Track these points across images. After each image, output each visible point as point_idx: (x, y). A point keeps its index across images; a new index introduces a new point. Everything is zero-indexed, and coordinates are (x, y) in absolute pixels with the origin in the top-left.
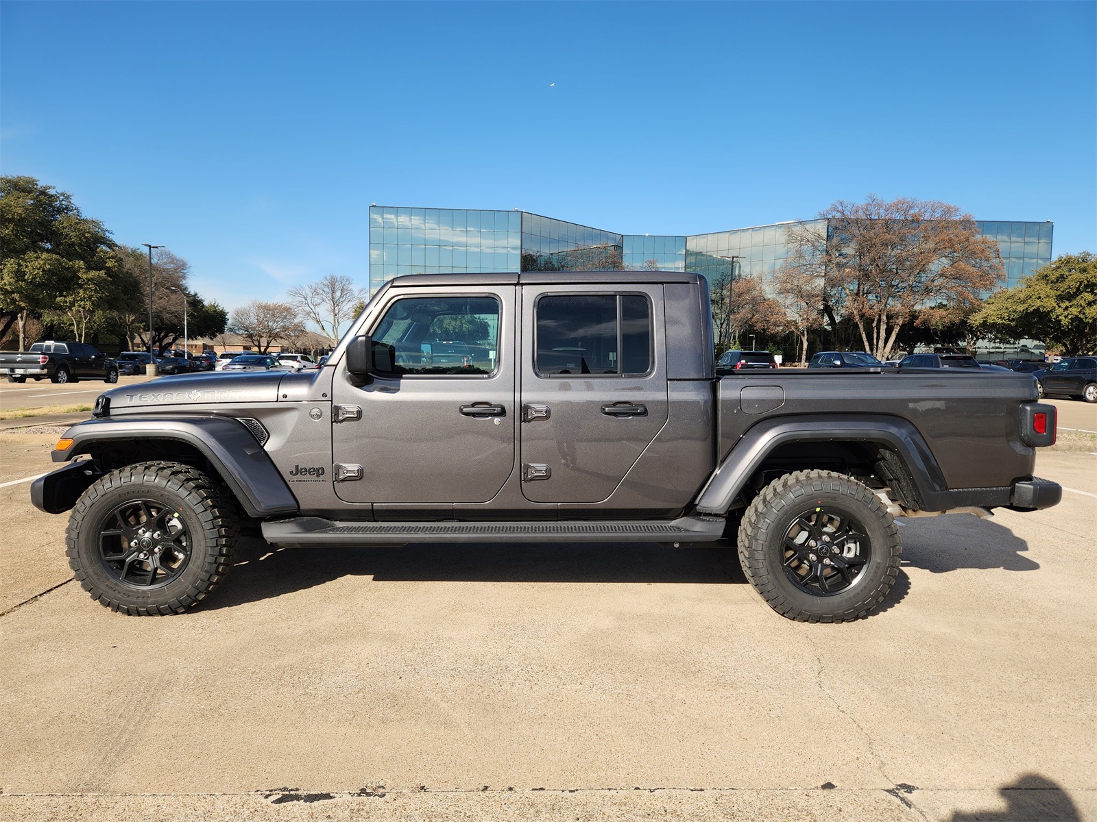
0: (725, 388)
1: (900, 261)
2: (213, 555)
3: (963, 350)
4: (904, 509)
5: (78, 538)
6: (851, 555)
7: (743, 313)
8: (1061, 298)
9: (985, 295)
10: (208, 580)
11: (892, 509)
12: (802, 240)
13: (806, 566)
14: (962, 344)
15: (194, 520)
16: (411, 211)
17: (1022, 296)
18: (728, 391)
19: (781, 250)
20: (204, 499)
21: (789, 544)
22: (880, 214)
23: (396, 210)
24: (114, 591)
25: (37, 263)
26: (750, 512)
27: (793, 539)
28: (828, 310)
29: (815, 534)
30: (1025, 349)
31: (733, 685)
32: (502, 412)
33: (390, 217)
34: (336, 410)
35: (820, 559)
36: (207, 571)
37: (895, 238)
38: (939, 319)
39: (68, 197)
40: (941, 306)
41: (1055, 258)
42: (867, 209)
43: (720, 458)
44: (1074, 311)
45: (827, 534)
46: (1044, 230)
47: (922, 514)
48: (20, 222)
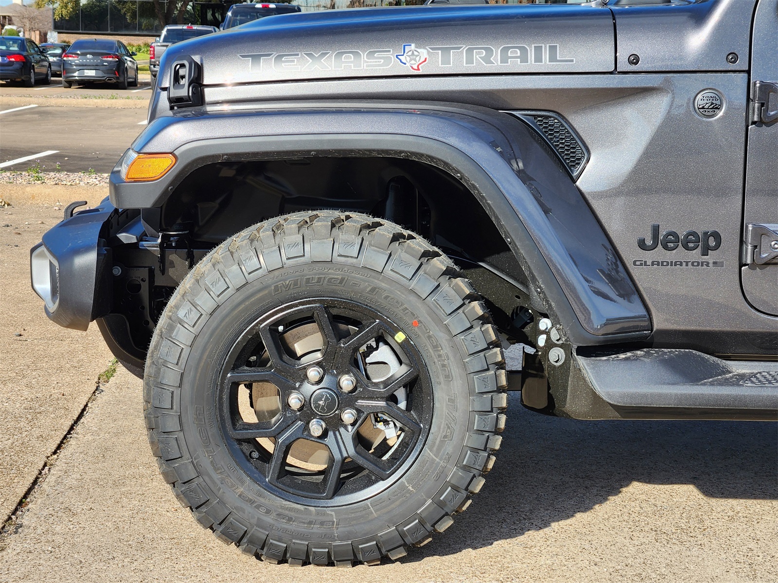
2: (480, 432)
5: (180, 386)
10: (466, 489)
15: (446, 350)
20: (465, 300)
24: (258, 507)
36: (466, 468)
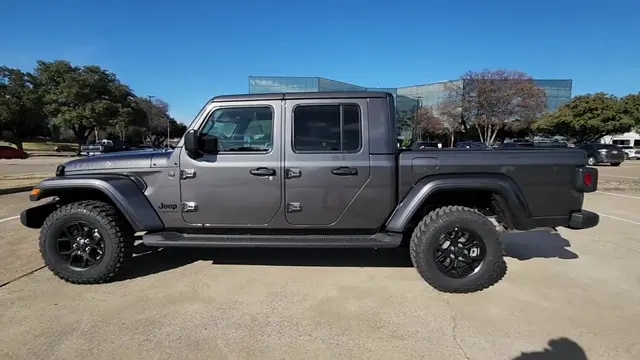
0: (403, 159)
1: (498, 100)
2: (117, 252)
3: (527, 141)
4: (506, 228)
5: (45, 243)
6: (475, 255)
7: (423, 124)
8: (575, 116)
9: (538, 115)
11: (499, 228)
12: (451, 90)
13: (448, 260)
14: (527, 138)
15: (106, 233)
16: (267, 78)
17: (557, 115)
18: (405, 160)
19: (441, 95)
20: (110, 222)
21: (439, 249)
22: (488, 77)
23: (261, 78)
25: (101, 105)
26: (417, 230)
27: (441, 245)
28: (463, 123)
29: (454, 243)
30: (557, 141)
31: (402, 338)
32: (274, 173)
33: (258, 82)
34: (182, 172)
35: (456, 257)
36: (113, 261)
37: (495, 88)
38: (516, 127)
39: (114, 75)
40: (517, 120)
41: (572, 97)
42: (482, 75)
43: (400, 200)
44: (582, 122)
45: (461, 243)
46: (567, 84)
47: (516, 231)
48: (92, 87)
